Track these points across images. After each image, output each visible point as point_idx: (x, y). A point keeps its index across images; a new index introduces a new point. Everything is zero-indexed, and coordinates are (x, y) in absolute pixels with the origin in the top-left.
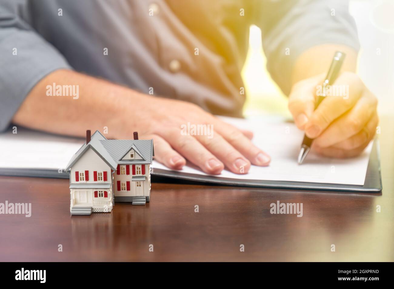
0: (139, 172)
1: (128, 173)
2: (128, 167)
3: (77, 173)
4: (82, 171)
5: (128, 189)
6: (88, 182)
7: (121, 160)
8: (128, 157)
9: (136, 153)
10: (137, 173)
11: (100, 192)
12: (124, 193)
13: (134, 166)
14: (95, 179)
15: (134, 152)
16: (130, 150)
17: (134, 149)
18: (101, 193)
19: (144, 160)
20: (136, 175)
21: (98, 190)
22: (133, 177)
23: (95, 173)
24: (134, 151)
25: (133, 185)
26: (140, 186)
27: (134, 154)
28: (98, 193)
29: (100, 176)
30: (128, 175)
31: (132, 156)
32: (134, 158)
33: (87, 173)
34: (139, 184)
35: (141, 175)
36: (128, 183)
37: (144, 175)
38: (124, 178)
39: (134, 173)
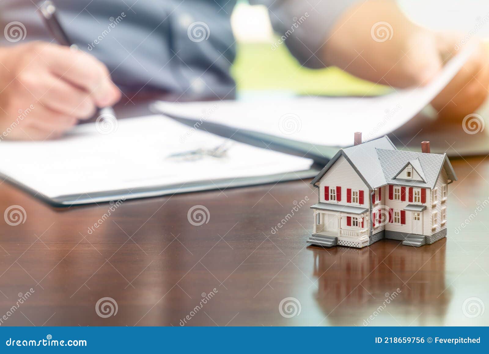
0: (417, 199)
1: (403, 199)
2: (403, 189)
3: (327, 189)
4: (333, 187)
5: (403, 222)
6: (340, 203)
7: (395, 178)
8: (404, 175)
9: (414, 170)
10: (416, 201)
11: (354, 218)
12: (396, 227)
13: (411, 190)
14: (349, 200)
15: (411, 170)
16: (407, 166)
17: (411, 165)
18: (355, 220)
19: (424, 182)
20: (414, 203)
21: (352, 216)
22: (409, 206)
23: (349, 191)
24: (411, 168)
25: (409, 216)
26: (419, 219)
27: (411, 171)
28: (352, 220)
29: (355, 196)
30: (403, 202)
31: (409, 174)
32: (411, 177)
33: (339, 189)
34: (417, 217)
35: (420, 203)
36: (403, 213)
37: (424, 205)
38: (398, 205)
39: (411, 200)
